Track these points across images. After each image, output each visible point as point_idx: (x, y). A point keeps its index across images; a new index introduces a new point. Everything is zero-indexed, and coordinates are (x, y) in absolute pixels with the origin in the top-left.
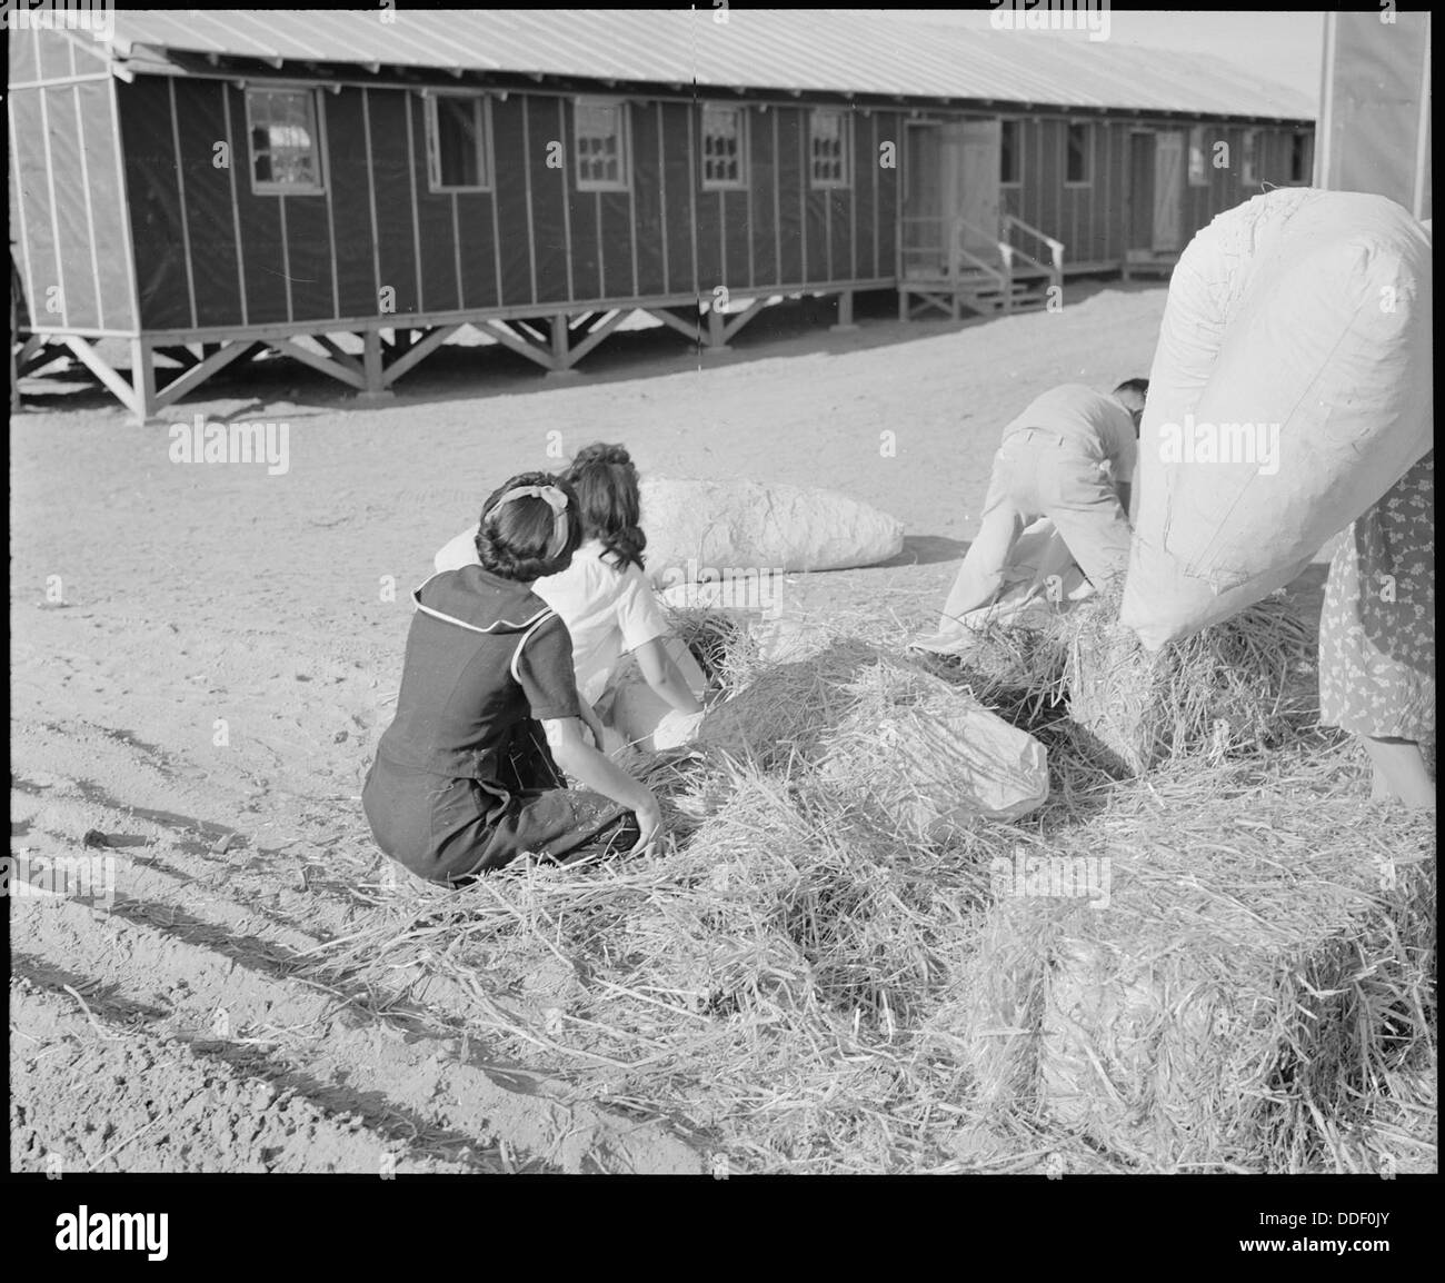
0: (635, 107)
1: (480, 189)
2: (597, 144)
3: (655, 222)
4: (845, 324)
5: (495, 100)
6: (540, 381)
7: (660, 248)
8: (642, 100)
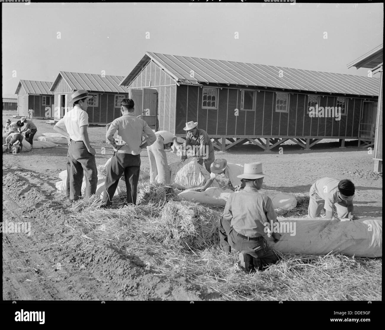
0: (291, 95)
1: (253, 110)
2: (281, 102)
3: (294, 120)
4: (343, 147)
5: (258, 92)
6: (262, 152)
7: (295, 126)
8: (293, 93)
